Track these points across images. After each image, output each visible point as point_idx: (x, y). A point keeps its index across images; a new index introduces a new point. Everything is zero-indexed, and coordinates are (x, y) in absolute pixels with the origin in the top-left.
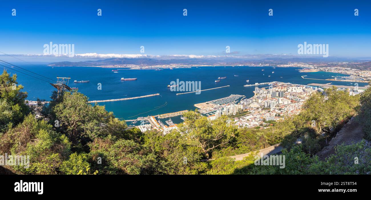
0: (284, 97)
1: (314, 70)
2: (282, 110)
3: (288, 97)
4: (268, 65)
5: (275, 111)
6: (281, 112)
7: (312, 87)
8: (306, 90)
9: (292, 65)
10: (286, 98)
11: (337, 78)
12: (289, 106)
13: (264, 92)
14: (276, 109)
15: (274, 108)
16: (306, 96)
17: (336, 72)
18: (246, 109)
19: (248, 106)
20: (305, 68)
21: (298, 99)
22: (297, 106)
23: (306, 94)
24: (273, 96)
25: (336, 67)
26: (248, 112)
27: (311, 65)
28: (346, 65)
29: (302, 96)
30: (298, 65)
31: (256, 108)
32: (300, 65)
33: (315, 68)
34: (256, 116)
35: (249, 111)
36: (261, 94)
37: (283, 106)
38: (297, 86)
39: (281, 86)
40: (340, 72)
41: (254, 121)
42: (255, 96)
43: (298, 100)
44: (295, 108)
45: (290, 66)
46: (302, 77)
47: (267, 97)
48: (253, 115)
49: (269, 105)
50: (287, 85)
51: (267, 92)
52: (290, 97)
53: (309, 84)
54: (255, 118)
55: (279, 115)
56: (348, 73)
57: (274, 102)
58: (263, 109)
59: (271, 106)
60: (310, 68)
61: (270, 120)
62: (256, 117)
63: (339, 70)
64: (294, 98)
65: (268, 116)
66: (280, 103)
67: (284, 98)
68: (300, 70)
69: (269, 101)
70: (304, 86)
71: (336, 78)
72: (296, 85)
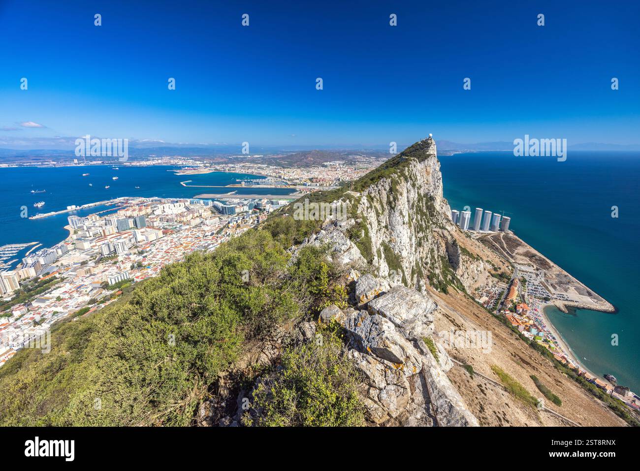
0: (149, 227)
1: (203, 168)
2: (147, 252)
3: (155, 224)
4: (100, 162)
5: (129, 258)
6: (144, 257)
7: (202, 202)
8: (192, 207)
9: (160, 161)
10: (153, 227)
11: (246, 182)
12: (159, 242)
13: (97, 224)
14: (131, 254)
15: (125, 252)
16: (192, 218)
17: (243, 171)
18: (48, 274)
19: (55, 265)
20: (188, 167)
21: (178, 226)
22: (176, 240)
23: (191, 215)
24: (122, 227)
25: (243, 163)
26: (57, 278)
27: (199, 161)
28: (259, 160)
29: (184, 219)
30: (172, 161)
31: (77, 264)
32: (176, 161)
33: (206, 167)
34: (82, 280)
35: (57, 275)
36: (89, 228)
37: (148, 243)
38: (173, 202)
39: (137, 204)
40: (250, 171)
41: (75, 295)
42: (73, 237)
43: (178, 229)
44: (173, 244)
45: (154, 163)
46: (182, 183)
47: (107, 233)
48: (71, 283)
49: (112, 249)
50: (152, 201)
51: (104, 222)
52: (161, 225)
53: (197, 196)
54: (80, 287)
55: (140, 266)
56: (263, 173)
57: (124, 240)
58: (97, 262)
59: (120, 251)
60: (197, 167)
61: (120, 280)
62: (82, 283)
63: (249, 168)
64: (169, 226)
65: (112, 275)
66: (139, 240)
67: (147, 229)
68: (178, 171)
69: (112, 240)
70: (187, 201)
71: (243, 183)
72: (172, 199)
